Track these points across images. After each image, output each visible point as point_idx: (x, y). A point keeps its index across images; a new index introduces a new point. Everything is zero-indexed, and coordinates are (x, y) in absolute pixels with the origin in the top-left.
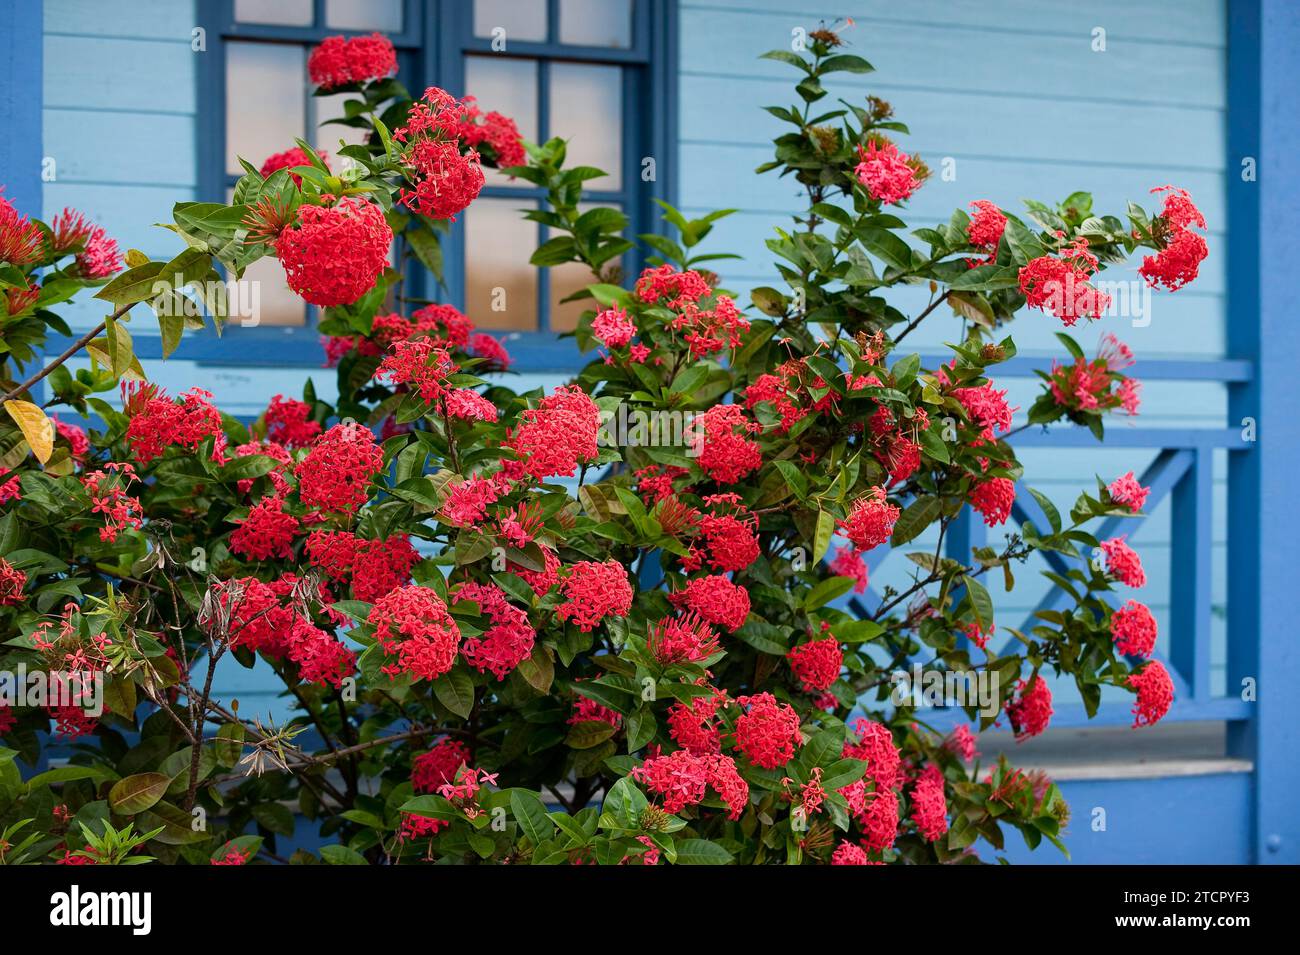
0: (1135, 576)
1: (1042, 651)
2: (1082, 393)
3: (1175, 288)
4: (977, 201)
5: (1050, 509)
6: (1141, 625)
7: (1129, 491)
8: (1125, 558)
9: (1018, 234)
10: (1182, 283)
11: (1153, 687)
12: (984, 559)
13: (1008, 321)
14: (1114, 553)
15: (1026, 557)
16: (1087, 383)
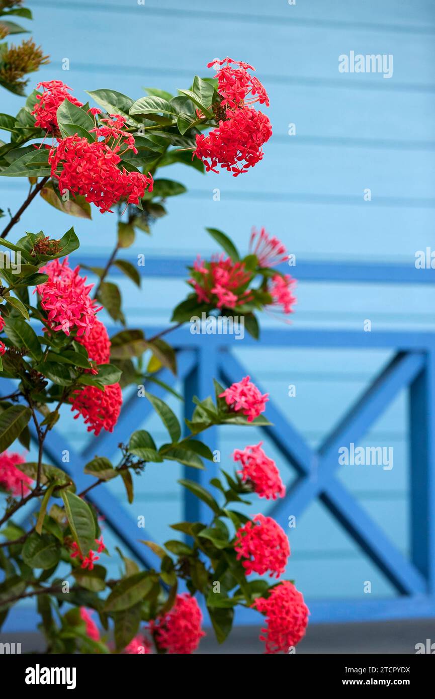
0: (271, 487)
1: (178, 567)
2: (219, 290)
3: (237, 172)
4: (46, 81)
5: (169, 416)
6: (270, 544)
7: (243, 399)
8: (258, 468)
9: (72, 116)
10: (247, 166)
11: (281, 612)
12: (96, 470)
13: (161, 216)
14: (247, 462)
15: (142, 468)
16: (224, 280)
